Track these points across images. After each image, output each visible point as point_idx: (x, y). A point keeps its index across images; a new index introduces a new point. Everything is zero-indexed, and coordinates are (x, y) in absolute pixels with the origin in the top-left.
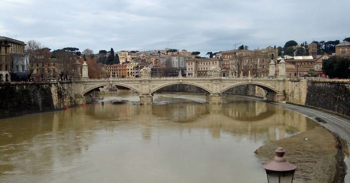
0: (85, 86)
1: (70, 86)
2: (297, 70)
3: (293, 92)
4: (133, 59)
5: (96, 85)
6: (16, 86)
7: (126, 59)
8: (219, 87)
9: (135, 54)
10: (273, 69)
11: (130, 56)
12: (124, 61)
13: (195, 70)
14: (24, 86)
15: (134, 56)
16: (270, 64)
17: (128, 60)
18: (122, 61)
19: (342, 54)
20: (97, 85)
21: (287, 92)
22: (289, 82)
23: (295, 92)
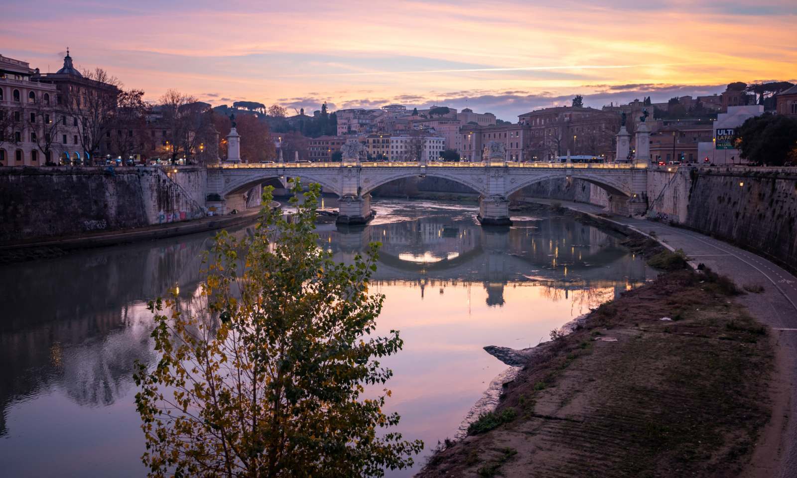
0: (227, 177)
1: (191, 177)
2: (674, 147)
3: (661, 197)
4: (362, 125)
5: (250, 177)
6: (52, 175)
7: (349, 128)
8: (503, 183)
9: (367, 117)
10: (624, 145)
11: (356, 121)
12: (345, 130)
13: (476, 149)
14: (74, 177)
15: (364, 121)
16: (619, 136)
17: (353, 129)
18: (341, 130)
19: (792, 112)
20: (252, 177)
21: (649, 195)
22: (656, 173)
23: (665, 196)
